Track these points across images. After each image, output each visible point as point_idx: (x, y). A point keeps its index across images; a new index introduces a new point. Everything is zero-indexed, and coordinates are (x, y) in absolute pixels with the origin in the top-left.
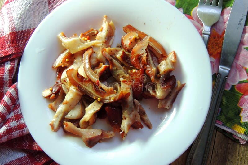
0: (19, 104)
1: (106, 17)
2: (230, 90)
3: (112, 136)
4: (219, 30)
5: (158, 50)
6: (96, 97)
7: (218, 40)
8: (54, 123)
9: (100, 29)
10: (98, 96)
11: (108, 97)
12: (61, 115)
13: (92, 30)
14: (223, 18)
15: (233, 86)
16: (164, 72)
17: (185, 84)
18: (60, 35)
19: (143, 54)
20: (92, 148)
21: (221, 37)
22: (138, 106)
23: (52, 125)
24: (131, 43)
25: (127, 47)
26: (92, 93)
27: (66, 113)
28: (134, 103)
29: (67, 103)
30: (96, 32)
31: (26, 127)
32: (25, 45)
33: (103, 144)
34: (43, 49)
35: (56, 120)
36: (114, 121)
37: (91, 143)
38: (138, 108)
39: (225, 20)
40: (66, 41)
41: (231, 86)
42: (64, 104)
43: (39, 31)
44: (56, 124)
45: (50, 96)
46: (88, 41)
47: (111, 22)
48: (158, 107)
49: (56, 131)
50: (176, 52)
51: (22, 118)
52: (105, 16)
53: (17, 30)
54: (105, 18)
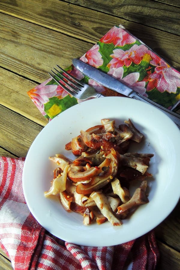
0: (84, 246)
1: (51, 157)
2: (148, 95)
3: (146, 182)
4: (101, 90)
5: (95, 130)
6: (108, 179)
7: (108, 92)
8: (114, 221)
9: (58, 164)
10: (108, 177)
11: (113, 169)
12: (111, 214)
13: (55, 171)
14: (94, 86)
15: (147, 92)
16: (113, 127)
17: (129, 119)
18: (46, 194)
19: (92, 137)
20: (149, 201)
21: (107, 90)
22: (131, 155)
23: (115, 224)
24: (80, 144)
25: (82, 148)
26: (104, 182)
27: (110, 209)
28: (127, 156)
29: (102, 205)
30: (58, 169)
31: (107, 247)
32: (39, 224)
33: (150, 194)
34: (49, 211)
35: (113, 219)
36: (134, 175)
37: (145, 200)
38: (133, 156)
39: (97, 85)
40: (53, 190)
41: (146, 94)
42: (102, 209)
43: (34, 209)
44: (116, 220)
45: (90, 218)
46: (62, 174)
47: (57, 155)
48: (138, 142)
49: (122, 223)
50: (103, 118)
51: (97, 247)
52: (49, 158)
53: (23, 223)
54: (51, 159)
